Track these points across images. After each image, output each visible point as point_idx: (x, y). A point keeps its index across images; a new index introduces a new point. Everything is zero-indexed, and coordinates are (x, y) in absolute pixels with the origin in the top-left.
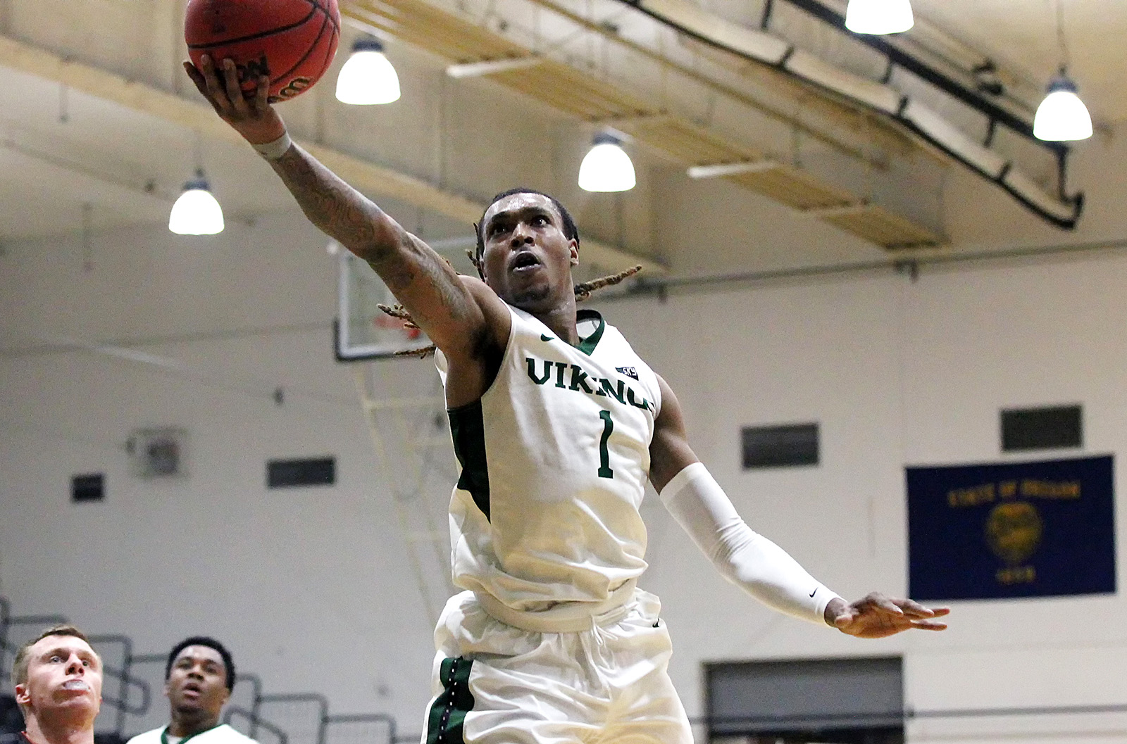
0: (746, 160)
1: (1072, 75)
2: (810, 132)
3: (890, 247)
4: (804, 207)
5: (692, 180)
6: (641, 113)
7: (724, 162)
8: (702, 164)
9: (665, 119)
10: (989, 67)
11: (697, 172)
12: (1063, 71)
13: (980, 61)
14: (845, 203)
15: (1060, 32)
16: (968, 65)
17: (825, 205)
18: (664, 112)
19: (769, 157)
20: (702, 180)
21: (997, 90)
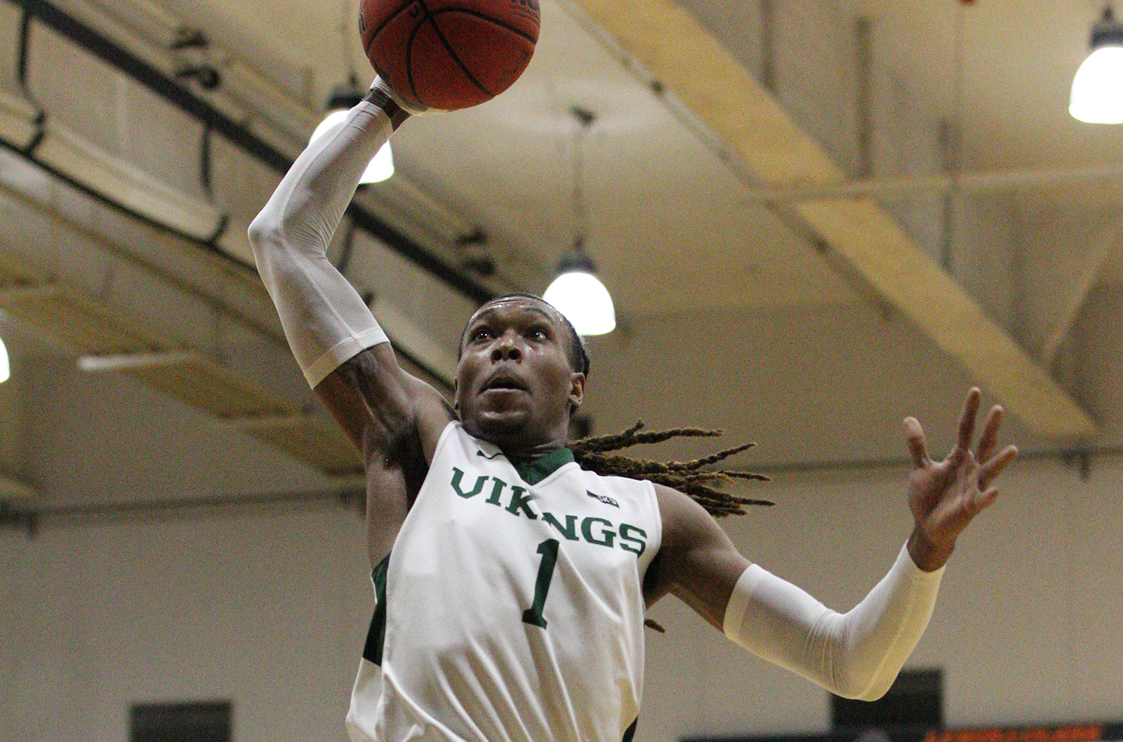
0: (154, 349)
1: (591, 249)
2: (237, 316)
3: (333, 472)
4: (225, 415)
5: (82, 374)
6: (22, 282)
7: (126, 351)
8: (97, 353)
9: (52, 291)
10: (478, 237)
11: (89, 364)
12: (579, 244)
13: (467, 230)
14: (280, 412)
15: (577, 193)
16: (450, 234)
17: (252, 414)
18: (52, 280)
19: (184, 347)
20: (96, 375)
21: (487, 268)
